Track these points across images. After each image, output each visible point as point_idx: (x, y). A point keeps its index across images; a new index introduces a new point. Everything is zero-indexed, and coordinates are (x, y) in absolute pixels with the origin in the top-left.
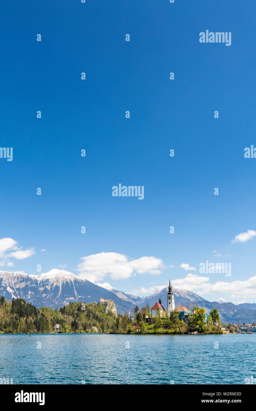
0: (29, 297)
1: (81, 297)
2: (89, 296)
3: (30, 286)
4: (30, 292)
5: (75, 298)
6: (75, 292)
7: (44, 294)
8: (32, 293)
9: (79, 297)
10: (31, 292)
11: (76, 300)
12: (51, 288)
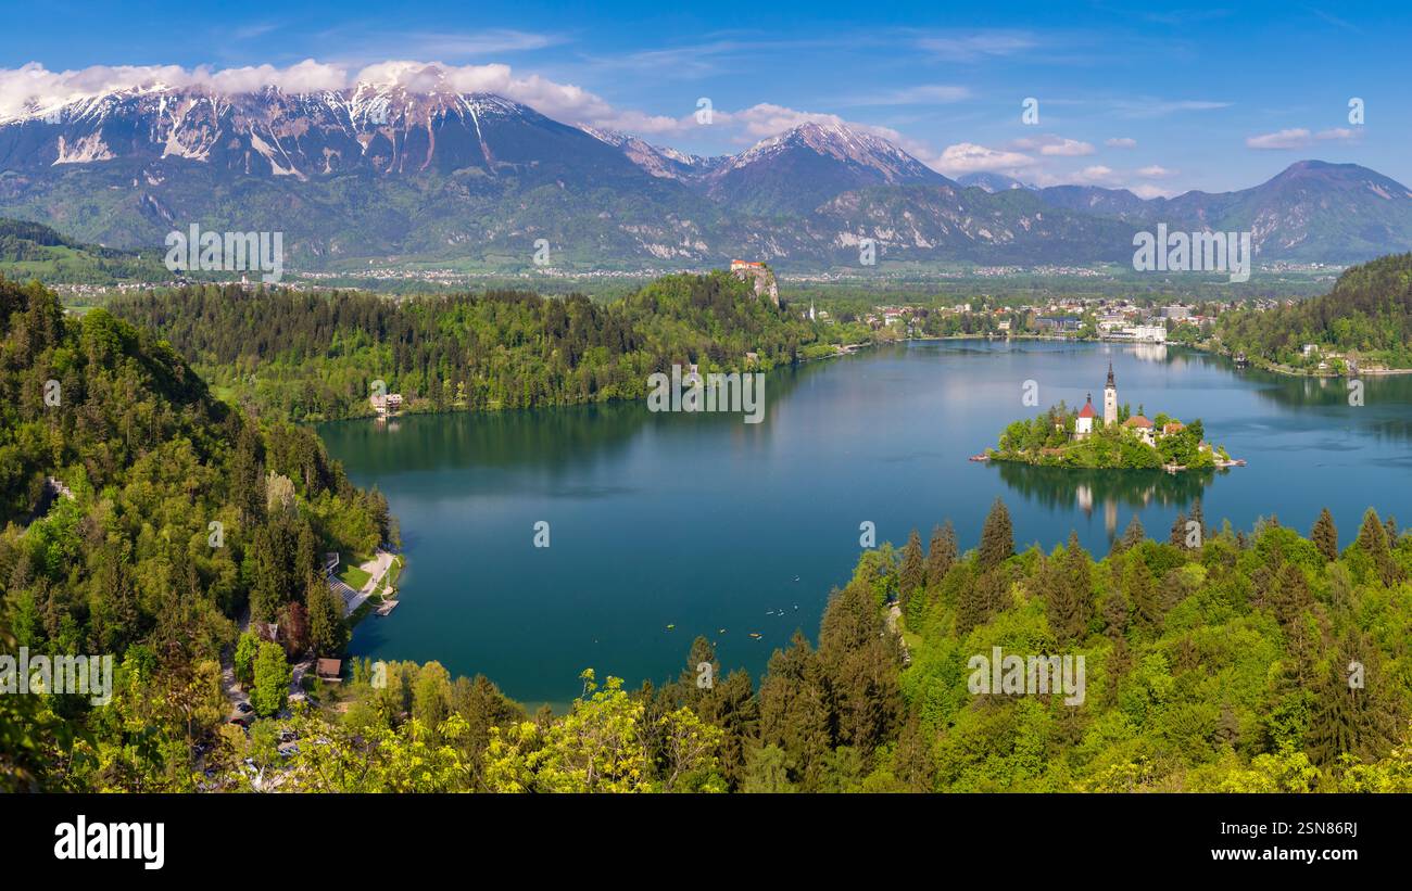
0: (328, 169)
1: (505, 164)
2: (534, 163)
3: (323, 131)
4: (328, 152)
5: (486, 169)
6: (484, 145)
7: (377, 157)
8: (334, 155)
9: (501, 164)
10: (333, 152)
11: (492, 178)
12: (399, 135)
